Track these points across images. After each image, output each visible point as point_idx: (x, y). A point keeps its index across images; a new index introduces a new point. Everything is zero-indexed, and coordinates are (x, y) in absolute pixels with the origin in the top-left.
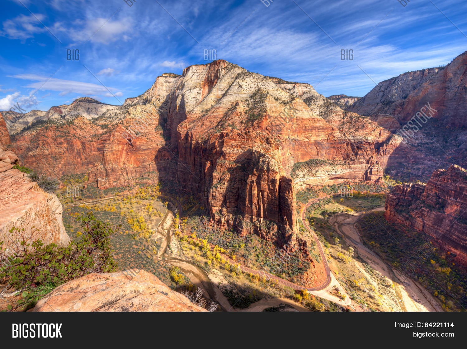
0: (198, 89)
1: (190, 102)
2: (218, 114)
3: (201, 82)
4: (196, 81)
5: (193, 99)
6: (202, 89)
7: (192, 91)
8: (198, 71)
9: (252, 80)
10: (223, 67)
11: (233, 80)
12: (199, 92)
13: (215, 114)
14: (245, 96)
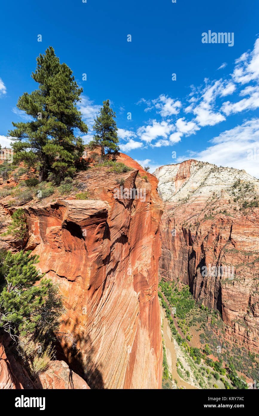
0: (171, 183)
1: (166, 193)
2: (200, 202)
3: (174, 178)
4: (169, 177)
5: (168, 190)
6: (174, 183)
7: (166, 184)
8: (170, 169)
9: (228, 173)
10: (195, 165)
11: (207, 174)
12: (172, 185)
13: (196, 202)
14: (226, 186)
